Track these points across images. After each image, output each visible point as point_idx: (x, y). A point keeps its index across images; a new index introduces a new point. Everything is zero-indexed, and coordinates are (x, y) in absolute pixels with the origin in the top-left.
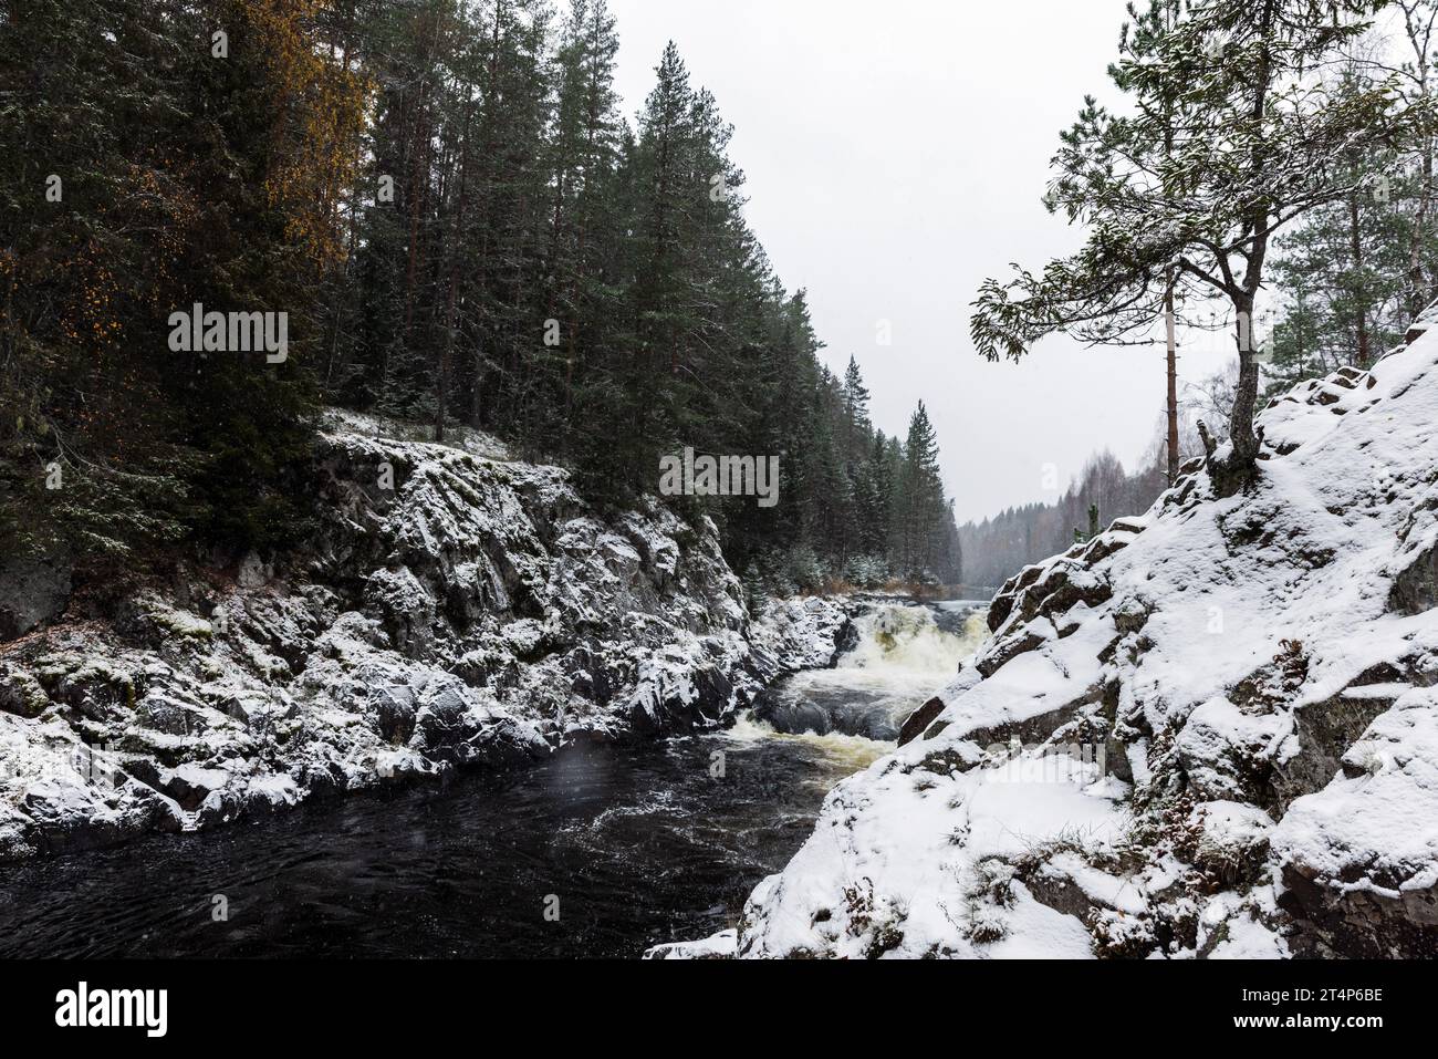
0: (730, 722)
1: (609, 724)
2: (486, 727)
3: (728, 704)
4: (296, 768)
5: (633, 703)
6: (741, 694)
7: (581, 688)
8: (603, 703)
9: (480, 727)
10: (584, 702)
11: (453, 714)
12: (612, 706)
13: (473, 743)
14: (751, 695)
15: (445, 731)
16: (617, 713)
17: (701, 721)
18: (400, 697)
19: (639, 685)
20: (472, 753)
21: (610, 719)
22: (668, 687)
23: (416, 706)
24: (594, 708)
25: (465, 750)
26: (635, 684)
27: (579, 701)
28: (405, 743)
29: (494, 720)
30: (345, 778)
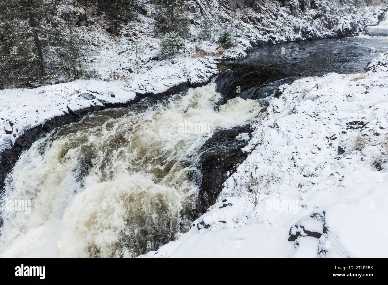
0: (357, 34)
1: (332, 33)
2: (312, 31)
3: (356, 31)
4: (285, 36)
5: (338, 29)
6: (360, 29)
7: (325, 25)
8: (330, 29)
9: (311, 32)
10: (326, 29)
11: (306, 28)
12: (332, 30)
13: (310, 35)
14: (362, 29)
15: (305, 32)
16: (334, 31)
17: (351, 34)
18: (297, 24)
19: (338, 25)
20: (309, 37)
21: (332, 32)
22: (345, 26)
23: (299, 26)
24: (328, 30)
25: (308, 36)
26: (337, 25)
27: (325, 28)
28: (298, 34)
29: (313, 30)
30: (291, 39)
